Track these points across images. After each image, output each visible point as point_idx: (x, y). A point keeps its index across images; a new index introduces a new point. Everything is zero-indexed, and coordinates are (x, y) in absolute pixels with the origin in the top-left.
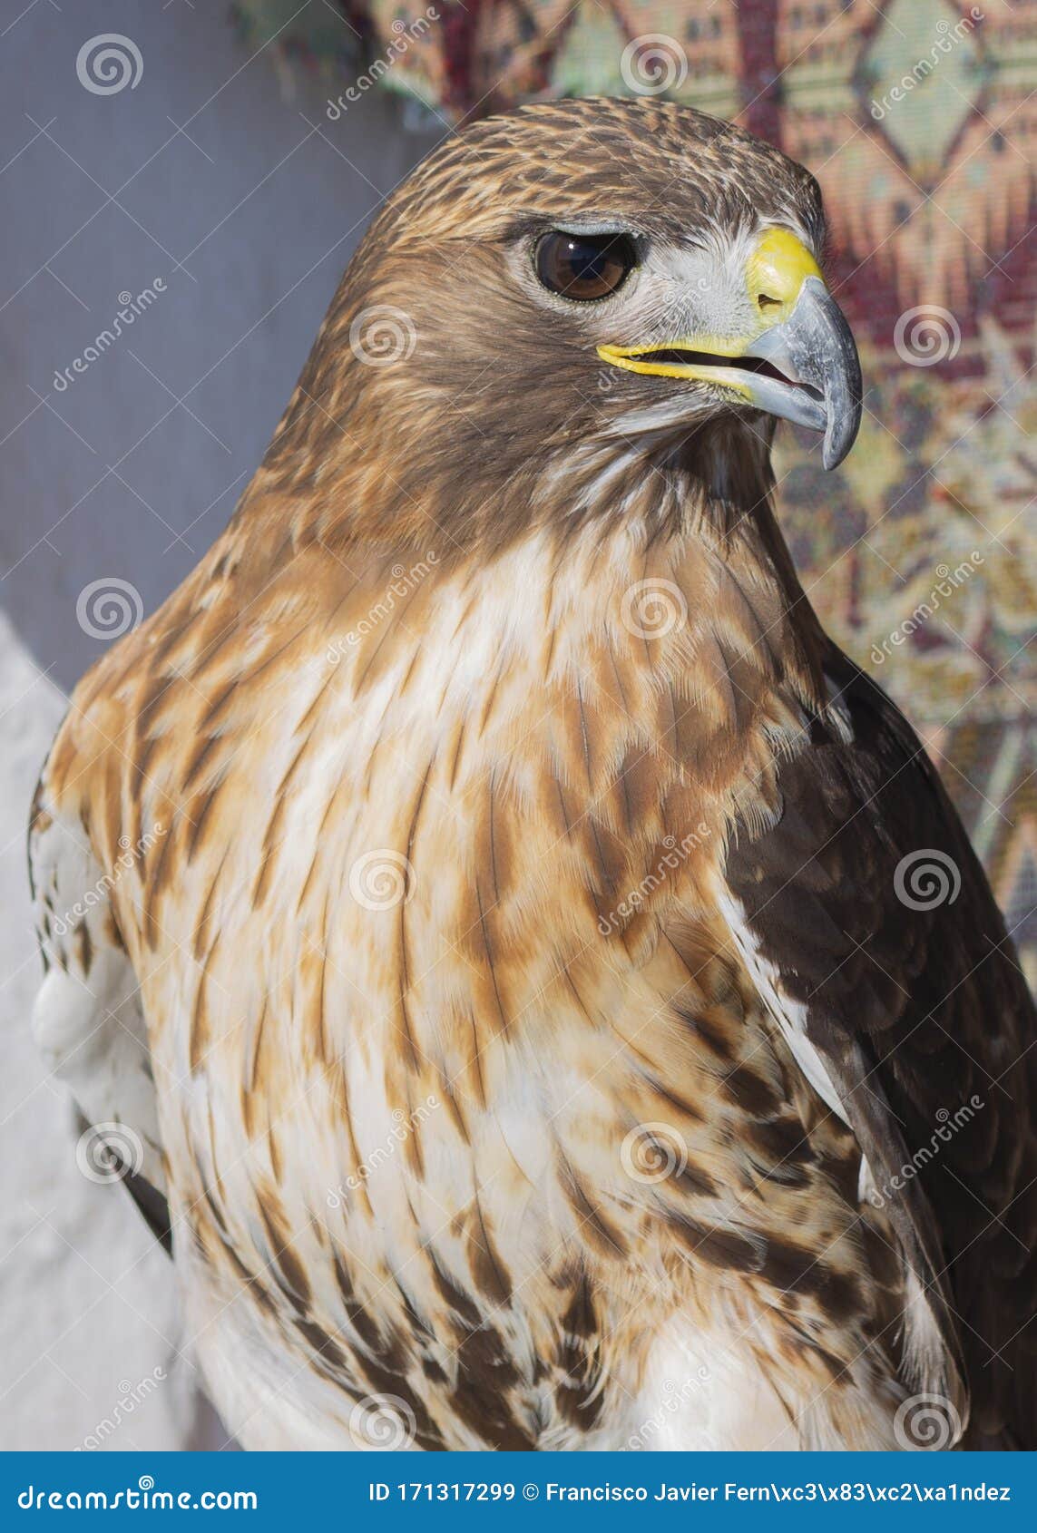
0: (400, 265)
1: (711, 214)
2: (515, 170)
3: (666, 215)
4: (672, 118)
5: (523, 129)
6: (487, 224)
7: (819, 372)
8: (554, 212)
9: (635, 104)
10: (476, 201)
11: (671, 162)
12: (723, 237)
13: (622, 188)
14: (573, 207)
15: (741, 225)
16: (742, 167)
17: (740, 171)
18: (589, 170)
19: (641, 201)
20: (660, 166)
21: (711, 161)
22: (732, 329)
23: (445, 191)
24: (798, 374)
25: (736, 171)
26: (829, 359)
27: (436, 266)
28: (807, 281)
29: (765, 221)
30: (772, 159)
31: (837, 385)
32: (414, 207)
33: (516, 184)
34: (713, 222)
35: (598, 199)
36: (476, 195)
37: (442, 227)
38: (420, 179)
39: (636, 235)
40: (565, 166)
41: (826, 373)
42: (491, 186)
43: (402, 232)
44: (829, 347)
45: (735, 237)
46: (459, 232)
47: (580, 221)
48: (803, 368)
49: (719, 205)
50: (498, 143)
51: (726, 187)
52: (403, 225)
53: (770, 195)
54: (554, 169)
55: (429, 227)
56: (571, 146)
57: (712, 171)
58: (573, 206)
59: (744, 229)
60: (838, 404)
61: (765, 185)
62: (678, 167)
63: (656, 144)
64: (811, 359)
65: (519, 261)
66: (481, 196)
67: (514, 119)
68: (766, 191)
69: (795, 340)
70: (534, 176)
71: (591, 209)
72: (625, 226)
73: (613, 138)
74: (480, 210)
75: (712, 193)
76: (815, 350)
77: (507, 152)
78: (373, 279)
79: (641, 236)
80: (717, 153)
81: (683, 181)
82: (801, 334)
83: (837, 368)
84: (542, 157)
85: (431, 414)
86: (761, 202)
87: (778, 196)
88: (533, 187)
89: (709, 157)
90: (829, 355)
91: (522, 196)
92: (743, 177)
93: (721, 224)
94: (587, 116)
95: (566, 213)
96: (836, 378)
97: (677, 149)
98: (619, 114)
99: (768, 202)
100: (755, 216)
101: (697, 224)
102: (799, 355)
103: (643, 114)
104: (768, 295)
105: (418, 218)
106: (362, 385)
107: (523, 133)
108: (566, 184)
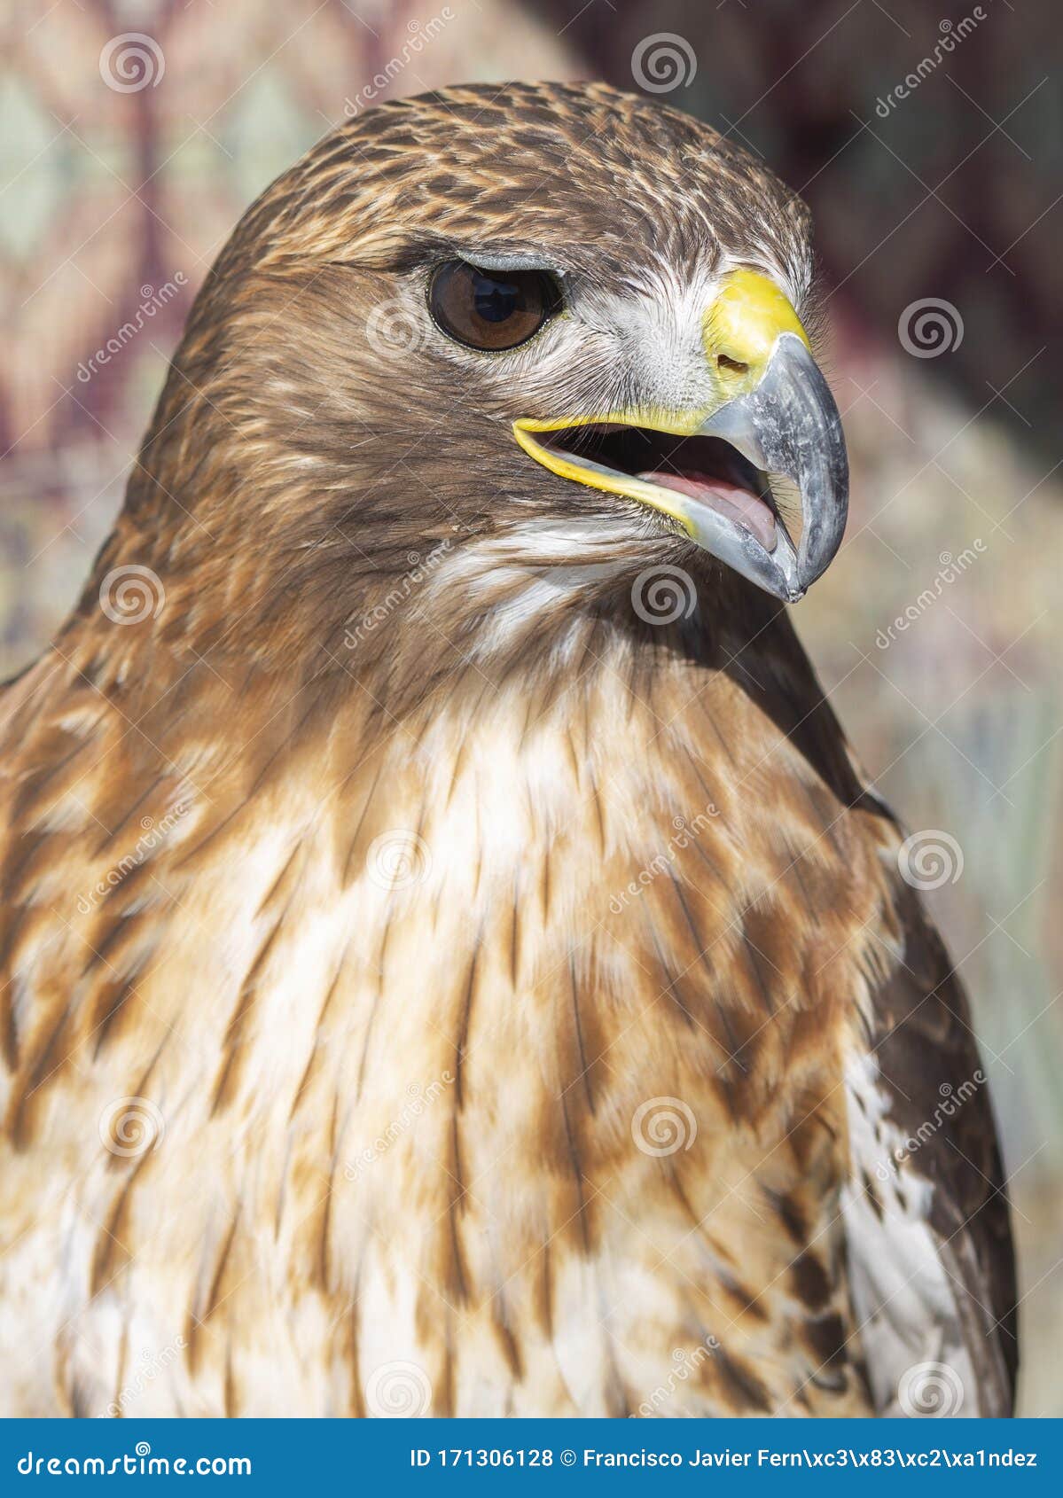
0: (266, 290)
1: (661, 250)
2: (416, 177)
3: (602, 248)
4: (626, 118)
5: (435, 121)
6: (374, 246)
7: (793, 457)
8: (460, 237)
9: (583, 95)
10: (364, 216)
11: (616, 178)
12: (674, 281)
13: (547, 210)
14: (483, 232)
15: (698, 264)
16: (709, 189)
17: (705, 192)
18: (510, 183)
19: (572, 229)
20: (600, 183)
21: (668, 178)
22: (684, 399)
23: (326, 198)
24: (766, 460)
25: (700, 193)
26: (807, 442)
27: (313, 296)
28: (781, 339)
29: (729, 260)
30: (750, 180)
31: (815, 476)
32: (288, 213)
33: (416, 195)
34: (662, 260)
35: (516, 223)
36: (366, 207)
37: (322, 245)
38: (300, 174)
39: (562, 273)
40: (479, 175)
41: (802, 459)
42: (385, 196)
43: (272, 246)
44: (807, 426)
45: (689, 281)
46: (343, 255)
47: (490, 252)
48: (774, 452)
49: (672, 238)
50: (401, 138)
51: (683, 214)
52: (273, 236)
53: (741, 227)
54: (466, 178)
55: (306, 243)
56: (490, 149)
57: (667, 191)
58: (485, 230)
59: (702, 271)
60: (816, 501)
61: (736, 213)
62: (623, 184)
63: (600, 152)
64: (784, 440)
65: (411, 298)
66: (372, 209)
67: (426, 106)
68: (736, 221)
69: (763, 416)
70: (441, 185)
71: (505, 236)
72: (548, 261)
73: (546, 142)
74: (370, 227)
75: (663, 221)
76: (789, 429)
77: (410, 151)
78: (234, 302)
79: (568, 273)
80: (678, 168)
81: (627, 204)
82: (771, 408)
83: (816, 454)
84: (452, 160)
85: (300, 490)
86: (729, 237)
87: (752, 227)
88: (436, 201)
89: (666, 172)
90: (806, 435)
91: (421, 211)
92: (707, 201)
93: (672, 263)
94: (517, 108)
95: (475, 239)
96: (815, 467)
97: (625, 160)
98: (558, 108)
99: (738, 236)
100: (718, 253)
101: (641, 263)
102: (768, 435)
103: (588, 109)
104: (730, 357)
105: (293, 230)
106: (213, 440)
107: (434, 126)
108: (478, 200)
